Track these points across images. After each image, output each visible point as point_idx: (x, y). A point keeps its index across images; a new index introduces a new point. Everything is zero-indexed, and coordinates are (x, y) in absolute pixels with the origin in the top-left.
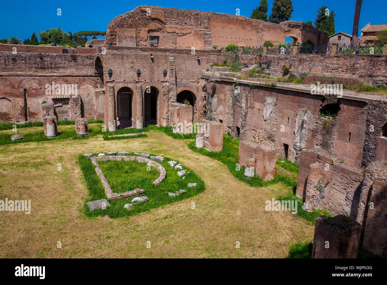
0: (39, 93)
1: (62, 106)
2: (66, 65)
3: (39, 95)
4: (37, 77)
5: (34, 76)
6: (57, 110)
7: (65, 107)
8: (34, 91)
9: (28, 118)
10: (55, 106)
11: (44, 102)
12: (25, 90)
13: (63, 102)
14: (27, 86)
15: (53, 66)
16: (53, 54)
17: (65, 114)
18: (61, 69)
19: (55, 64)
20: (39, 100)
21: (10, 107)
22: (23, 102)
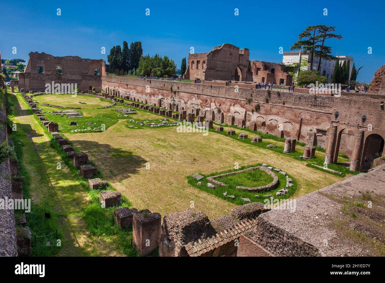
0: (309, 123)
1: (322, 136)
2: (331, 105)
3: (309, 124)
4: (310, 112)
5: (309, 111)
6: (318, 138)
7: (324, 138)
8: (306, 121)
9: (300, 139)
10: (317, 134)
11: (311, 130)
12: (302, 119)
13: (323, 133)
14: (303, 117)
15: (322, 105)
16: (324, 96)
17: (322, 143)
18: (327, 108)
19: (324, 104)
20: (308, 128)
21: (292, 128)
22: (299, 127)
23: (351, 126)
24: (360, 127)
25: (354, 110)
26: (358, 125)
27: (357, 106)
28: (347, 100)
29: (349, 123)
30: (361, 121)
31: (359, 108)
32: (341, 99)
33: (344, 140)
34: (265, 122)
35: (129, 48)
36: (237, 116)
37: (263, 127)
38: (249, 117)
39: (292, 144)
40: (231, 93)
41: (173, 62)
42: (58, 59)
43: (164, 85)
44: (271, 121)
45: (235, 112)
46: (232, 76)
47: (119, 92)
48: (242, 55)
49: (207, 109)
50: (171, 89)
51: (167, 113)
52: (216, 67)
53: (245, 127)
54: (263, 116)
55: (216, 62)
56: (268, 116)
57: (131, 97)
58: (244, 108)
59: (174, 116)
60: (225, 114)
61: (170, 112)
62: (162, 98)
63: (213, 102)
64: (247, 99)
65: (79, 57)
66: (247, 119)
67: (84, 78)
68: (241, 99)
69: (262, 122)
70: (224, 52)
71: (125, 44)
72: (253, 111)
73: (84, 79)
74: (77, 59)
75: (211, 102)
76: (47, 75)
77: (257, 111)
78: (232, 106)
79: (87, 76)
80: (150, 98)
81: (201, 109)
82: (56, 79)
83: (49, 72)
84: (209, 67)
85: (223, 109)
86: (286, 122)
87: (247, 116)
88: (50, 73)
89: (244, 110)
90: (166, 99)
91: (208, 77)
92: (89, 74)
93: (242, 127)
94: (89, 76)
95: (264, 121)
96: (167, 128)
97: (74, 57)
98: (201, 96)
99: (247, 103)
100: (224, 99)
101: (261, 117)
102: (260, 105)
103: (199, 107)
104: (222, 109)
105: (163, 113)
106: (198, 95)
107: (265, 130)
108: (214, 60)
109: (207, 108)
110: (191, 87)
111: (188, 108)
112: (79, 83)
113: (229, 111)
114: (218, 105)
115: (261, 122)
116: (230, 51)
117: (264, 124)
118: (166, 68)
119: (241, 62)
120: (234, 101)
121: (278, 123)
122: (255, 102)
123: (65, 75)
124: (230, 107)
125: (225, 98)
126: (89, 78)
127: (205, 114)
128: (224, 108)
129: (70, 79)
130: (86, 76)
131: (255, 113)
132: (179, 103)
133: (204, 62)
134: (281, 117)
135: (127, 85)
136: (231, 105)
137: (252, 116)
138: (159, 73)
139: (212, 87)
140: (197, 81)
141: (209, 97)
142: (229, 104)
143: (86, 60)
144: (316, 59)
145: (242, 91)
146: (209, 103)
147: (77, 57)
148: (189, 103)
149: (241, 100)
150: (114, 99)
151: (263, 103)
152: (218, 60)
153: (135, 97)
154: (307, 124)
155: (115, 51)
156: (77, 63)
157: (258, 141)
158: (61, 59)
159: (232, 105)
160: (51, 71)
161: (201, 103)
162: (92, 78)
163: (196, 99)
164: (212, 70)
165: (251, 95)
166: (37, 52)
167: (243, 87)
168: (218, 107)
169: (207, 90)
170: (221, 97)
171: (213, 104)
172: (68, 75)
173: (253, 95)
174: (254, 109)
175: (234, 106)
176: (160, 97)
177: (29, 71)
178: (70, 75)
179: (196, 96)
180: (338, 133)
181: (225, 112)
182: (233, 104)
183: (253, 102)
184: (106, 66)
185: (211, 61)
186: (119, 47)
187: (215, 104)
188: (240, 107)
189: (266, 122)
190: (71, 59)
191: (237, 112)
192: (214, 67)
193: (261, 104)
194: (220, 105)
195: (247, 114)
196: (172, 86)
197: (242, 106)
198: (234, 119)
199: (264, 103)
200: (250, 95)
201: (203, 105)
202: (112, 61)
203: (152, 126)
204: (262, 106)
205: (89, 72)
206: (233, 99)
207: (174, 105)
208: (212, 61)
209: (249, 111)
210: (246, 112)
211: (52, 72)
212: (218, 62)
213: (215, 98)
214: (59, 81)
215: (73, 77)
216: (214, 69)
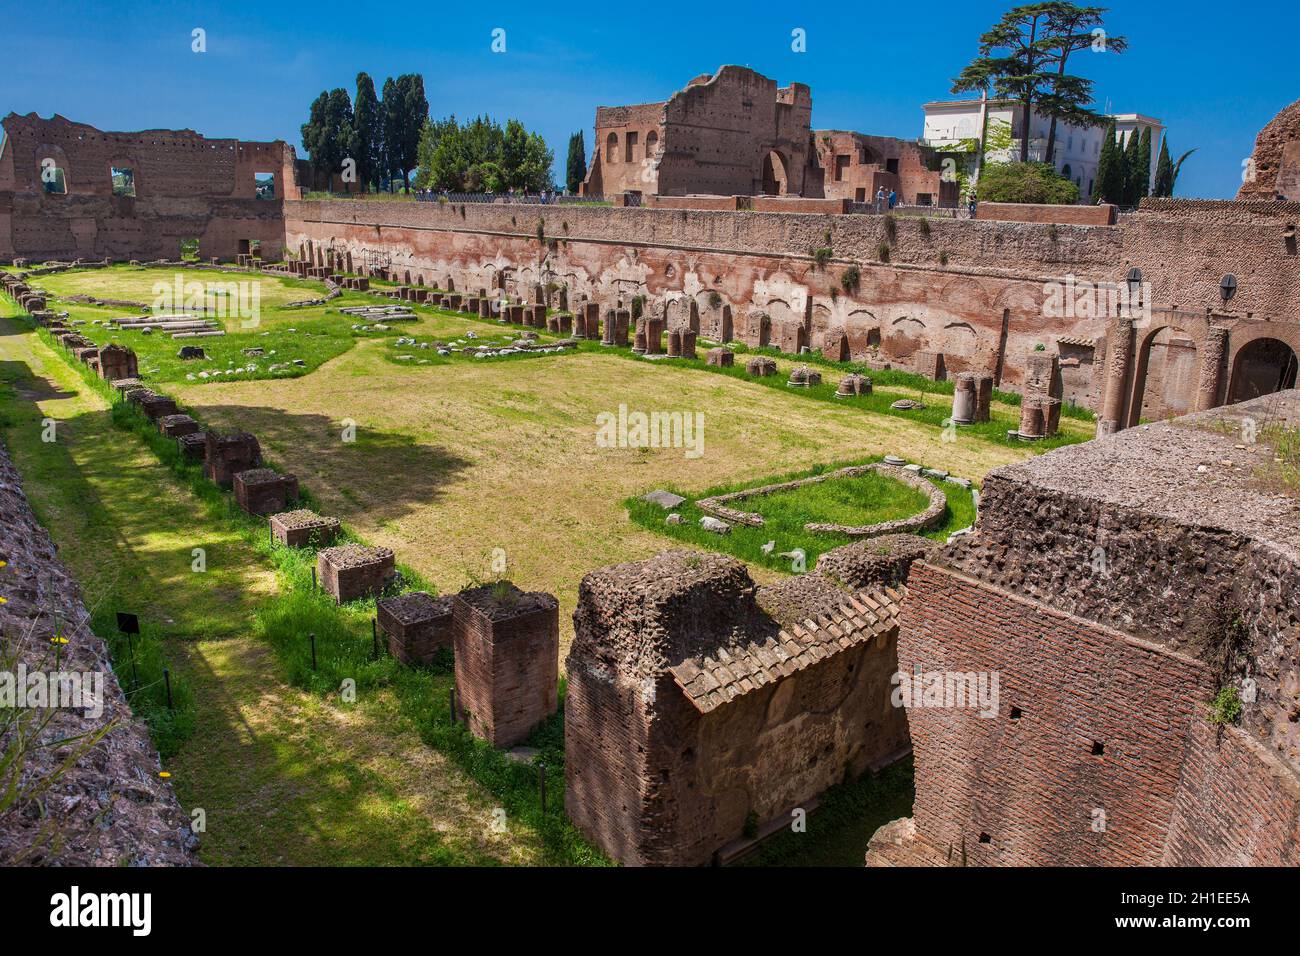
0: (1032, 323)
1: (1078, 366)
2: (1108, 256)
3: (1032, 328)
4: (1036, 283)
5: (1031, 280)
6: (1065, 373)
7: (1086, 372)
8: (1023, 318)
9: (1001, 381)
10: (1061, 361)
11: (1040, 348)
12: (1007, 311)
13: (1082, 357)
14: (1012, 304)
15: (1076, 257)
16: (1083, 226)
17: (1080, 389)
18: (1095, 267)
19: (1082, 254)
20: (1031, 342)
21: (971, 347)
22: (999, 339)
23: (1183, 314)
24: (1216, 316)
25: (1194, 261)
26: (1209, 310)
27: (1202, 244)
28: (1169, 225)
29: (1175, 307)
30: (1218, 297)
31: (1211, 253)
32: (1148, 226)
33: (1156, 375)
34: (878, 330)
35: (380, 98)
36: (777, 314)
37: (871, 347)
38: (823, 314)
39: (978, 392)
40: (756, 235)
41: (542, 142)
42: (117, 140)
43: (514, 220)
44: (899, 326)
45: (772, 301)
46: (754, 180)
47: (349, 254)
48: (788, 108)
49: (669, 295)
50: (541, 232)
51: (529, 313)
52: (698, 149)
53: (808, 351)
54: (870, 309)
55: (696, 131)
56: (891, 307)
57: (393, 269)
58: (804, 284)
59: (554, 323)
60: (734, 309)
61: (541, 311)
62: (507, 268)
63: (692, 269)
64: (812, 253)
65: (193, 132)
66: (814, 321)
67: (218, 208)
68: (792, 254)
69: (866, 332)
70: (723, 97)
71: (365, 84)
72: (834, 294)
73: (218, 215)
74: (188, 142)
75: (686, 269)
76: (79, 200)
77: (848, 293)
78: (762, 281)
79: (228, 202)
80: (464, 271)
81: (650, 296)
82: (113, 213)
83: (85, 190)
84: (673, 150)
85: (729, 292)
86: (953, 325)
87: (814, 311)
88: (90, 193)
89: (801, 293)
90: (520, 269)
91: (668, 183)
92: (235, 195)
93: (799, 350)
94: (238, 202)
95: (874, 324)
96: (533, 360)
97: (175, 134)
98: (649, 250)
99: (812, 268)
100: (732, 258)
101: (864, 311)
102: (861, 271)
103: (644, 290)
104: (725, 294)
105: (514, 316)
106: (638, 249)
107: (880, 356)
108: (690, 126)
109: (669, 292)
110: (612, 222)
111: (604, 298)
112: (202, 229)
113: (748, 297)
114: (709, 278)
115: (863, 329)
116: (744, 94)
117: (874, 336)
118: (518, 164)
119: (782, 133)
120: (768, 261)
121: (925, 331)
122: (842, 262)
123: (145, 199)
124: (753, 282)
125: (734, 253)
126: (234, 208)
127: (665, 313)
128: (731, 287)
129: (165, 214)
130: (223, 203)
131: (842, 299)
132: (569, 280)
133: (652, 137)
134: (933, 307)
135: (378, 228)
136: (756, 277)
137: (833, 311)
138: (491, 180)
139: (685, 218)
140: (632, 198)
141: (676, 251)
142: (748, 272)
143: (223, 144)
144: (1040, 122)
145: (795, 225)
146: (678, 275)
147: (187, 135)
148: (605, 278)
149: (790, 258)
150: (332, 279)
151: (871, 264)
152: (706, 124)
153: (406, 269)
154: (1027, 328)
155: (329, 109)
156: (190, 155)
157: (857, 389)
158: (129, 141)
159: (761, 278)
160: (96, 187)
161: (647, 277)
162: (246, 208)
163: (630, 264)
164: (682, 161)
165: (828, 237)
166: (34, 116)
167: (799, 210)
168: (711, 286)
169: (669, 227)
170: (719, 251)
171: (691, 277)
172: (157, 199)
173: (833, 238)
174: (840, 287)
175: (766, 278)
176: (501, 263)
177: (9, 186)
178: (166, 200)
179: (630, 251)
180: (1139, 343)
181: (735, 302)
182: (762, 272)
183: (833, 261)
184: (299, 164)
185: (679, 127)
186: (340, 96)
187: (699, 276)
188: (788, 282)
189: (881, 330)
190: (167, 139)
191: (779, 300)
192: (691, 148)
193: (864, 267)
194: (717, 280)
195: (814, 303)
196: (543, 222)
197: (798, 279)
198: (769, 323)
199: (872, 261)
200: (823, 237)
201: (656, 281)
202: (320, 144)
203: (479, 355)
204: (868, 272)
205: (236, 190)
206: (762, 255)
207: (552, 288)
208: (682, 129)
209: (821, 293)
210: (810, 299)
211: (100, 191)
212: (704, 131)
213: (697, 254)
214: (127, 222)
215: (181, 207)
216: (691, 156)
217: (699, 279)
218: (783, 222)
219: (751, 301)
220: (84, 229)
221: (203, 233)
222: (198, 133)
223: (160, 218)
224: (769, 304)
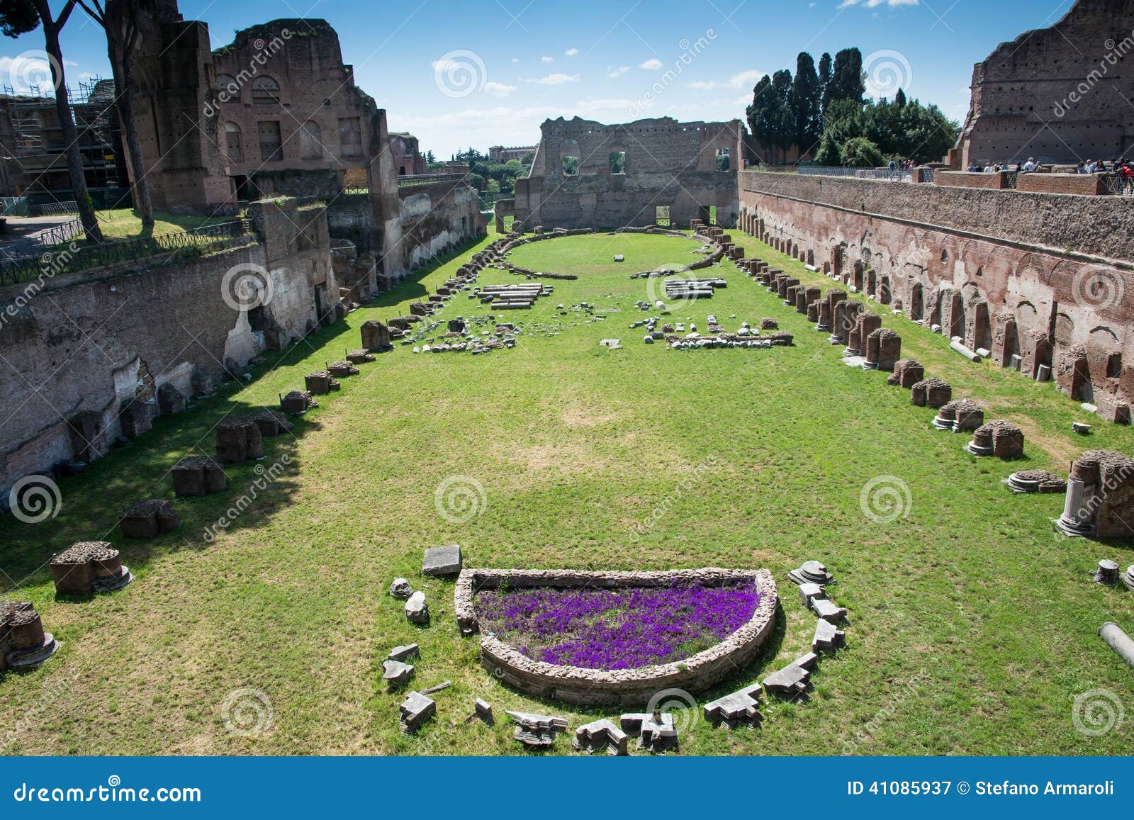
34: (1119, 356)
36: (1024, 321)
37: (1111, 378)
38: (1066, 327)
40: (1014, 220)
42: (615, 131)
45: (1021, 304)
47: (762, 221)
49: (943, 284)
50: (863, 208)
51: (802, 297)
52: (1031, 108)
53: (1048, 372)
54: (1112, 326)
55: (1028, 87)
57: (783, 237)
58: (1051, 285)
59: (813, 309)
60: (991, 308)
61: (814, 295)
62: (842, 243)
63: (961, 257)
64: (1061, 246)
65: (671, 118)
66: (1057, 334)
67: (686, 180)
68: (1043, 246)
69: (1108, 356)
70: (1075, 38)
71: (805, 61)
73: (685, 186)
74: (667, 126)
75: (956, 256)
76: (586, 179)
78: (1014, 277)
79: (694, 175)
80: (819, 243)
81: (929, 284)
82: (608, 188)
83: (592, 171)
84: (991, 113)
85: (987, 287)
87: (1058, 321)
88: (594, 174)
89: (1050, 295)
90: (850, 244)
92: (699, 169)
93: (1036, 369)
94: (700, 174)
95: (1116, 348)
97: (657, 121)
99: (1060, 265)
100: (992, 245)
101: (1107, 329)
103: (924, 277)
104: (984, 288)
105: (794, 298)
106: (924, 231)
108: (1020, 81)
109: (944, 281)
110: (908, 199)
111: (899, 281)
112: (672, 198)
113: (1003, 295)
114: (974, 269)
115: (1104, 353)
117: (1115, 364)
120: (1022, 253)
122: (1088, 260)
123: (632, 175)
124: (1007, 278)
125: (994, 241)
126: (698, 180)
127: (939, 302)
128: (989, 282)
129: (645, 187)
130: (689, 176)
131: (1085, 310)
132: (878, 259)
136: (1010, 273)
137: (1076, 324)
141: (950, 235)
142: (1003, 265)
143: (691, 126)
145: (1049, 209)
146: (951, 262)
147: (666, 121)
148: (900, 259)
149: (1041, 251)
150: (723, 246)
151: (1118, 266)
152: (1040, 76)
153: (790, 237)
156: (667, 138)
157: (994, 443)
158: (623, 131)
159: (1014, 272)
160: (597, 169)
161: (929, 262)
162: (706, 180)
163: (918, 246)
164: (1006, 125)
166: (561, 119)
168: (974, 278)
169: (946, 207)
170: (982, 238)
171: (959, 266)
172: (641, 175)
175: (1018, 275)
176: (839, 239)
177: (540, 172)
178: (648, 176)
179: (918, 231)
181: (992, 301)
182: (1015, 266)
184: (747, 140)
185: (1001, 85)
186: (782, 77)
187: (966, 264)
188: (1037, 281)
189: (1122, 357)
190: (651, 126)
191: (1028, 303)
192: (1021, 108)
193: (1112, 268)
194: (979, 273)
195: (1059, 311)
197: (1044, 277)
198: (1015, 329)
201: (934, 268)
205: (700, 164)
206: (1017, 246)
207: (867, 267)
208: (1006, 87)
209: (1065, 299)
210: (1055, 304)
211: (600, 172)
212: (1043, 85)
213: (966, 240)
214: (618, 195)
215: (656, 181)
216: (1021, 116)
217: (966, 269)
218: (1038, 205)
219: (1005, 301)
220: (588, 201)
221: (673, 202)
222: (674, 119)
223: (643, 190)
224: (1019, 306)
